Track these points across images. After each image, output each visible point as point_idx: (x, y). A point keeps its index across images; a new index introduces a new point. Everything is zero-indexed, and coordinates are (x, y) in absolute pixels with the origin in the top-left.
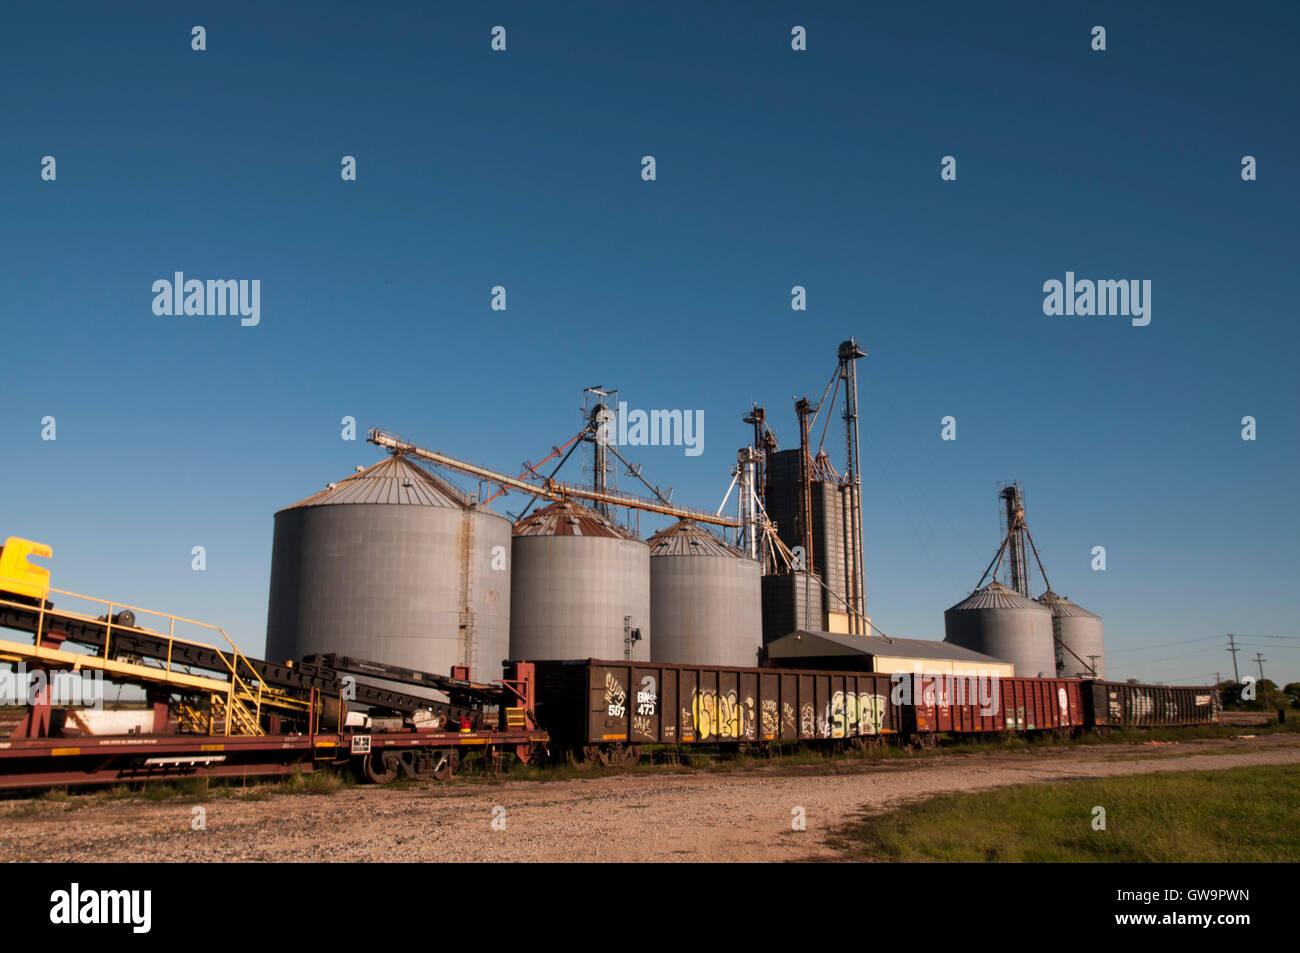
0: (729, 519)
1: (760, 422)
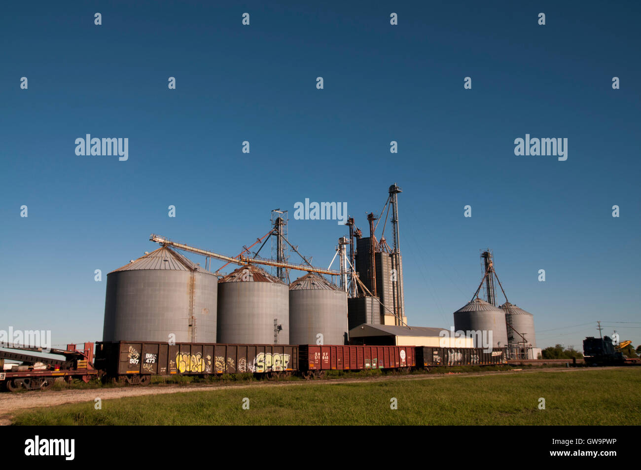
0: (334, 272)
1: (352, 225)
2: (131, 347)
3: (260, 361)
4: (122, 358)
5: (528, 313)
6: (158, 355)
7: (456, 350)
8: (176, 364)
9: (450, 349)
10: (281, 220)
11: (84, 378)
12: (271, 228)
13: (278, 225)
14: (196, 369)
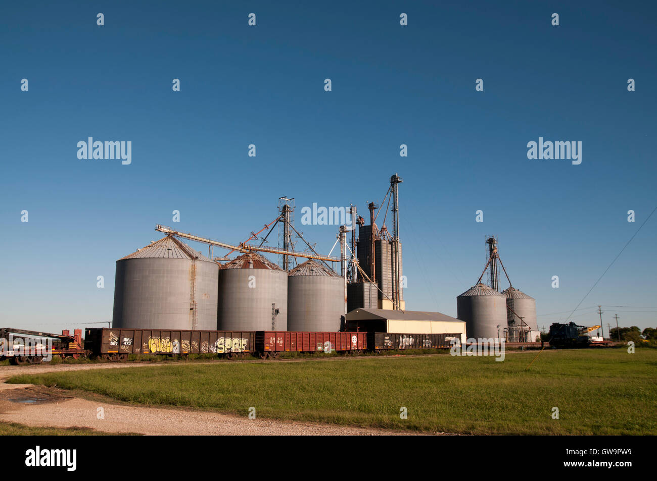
0: (334, 258)
2: (111, 333)
3: (221, 344)
4: (104, 340)
5: (530, 298)
6: (133, 339)
7: (408, 335)
8: (148, 346)
9: (402, 335)
10: (288, 207)
11: (74, 356)
12: (278, 215)
13: (285, 212)
14: (165, 350)
